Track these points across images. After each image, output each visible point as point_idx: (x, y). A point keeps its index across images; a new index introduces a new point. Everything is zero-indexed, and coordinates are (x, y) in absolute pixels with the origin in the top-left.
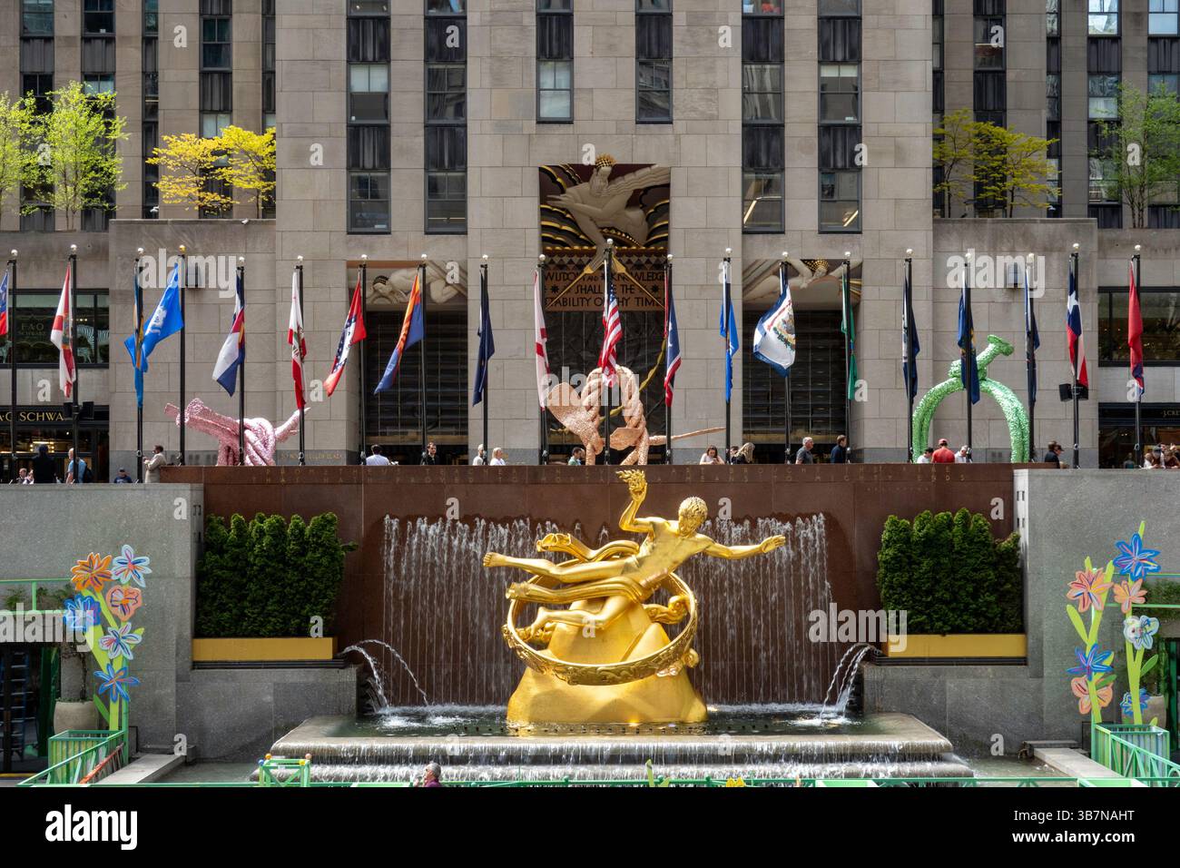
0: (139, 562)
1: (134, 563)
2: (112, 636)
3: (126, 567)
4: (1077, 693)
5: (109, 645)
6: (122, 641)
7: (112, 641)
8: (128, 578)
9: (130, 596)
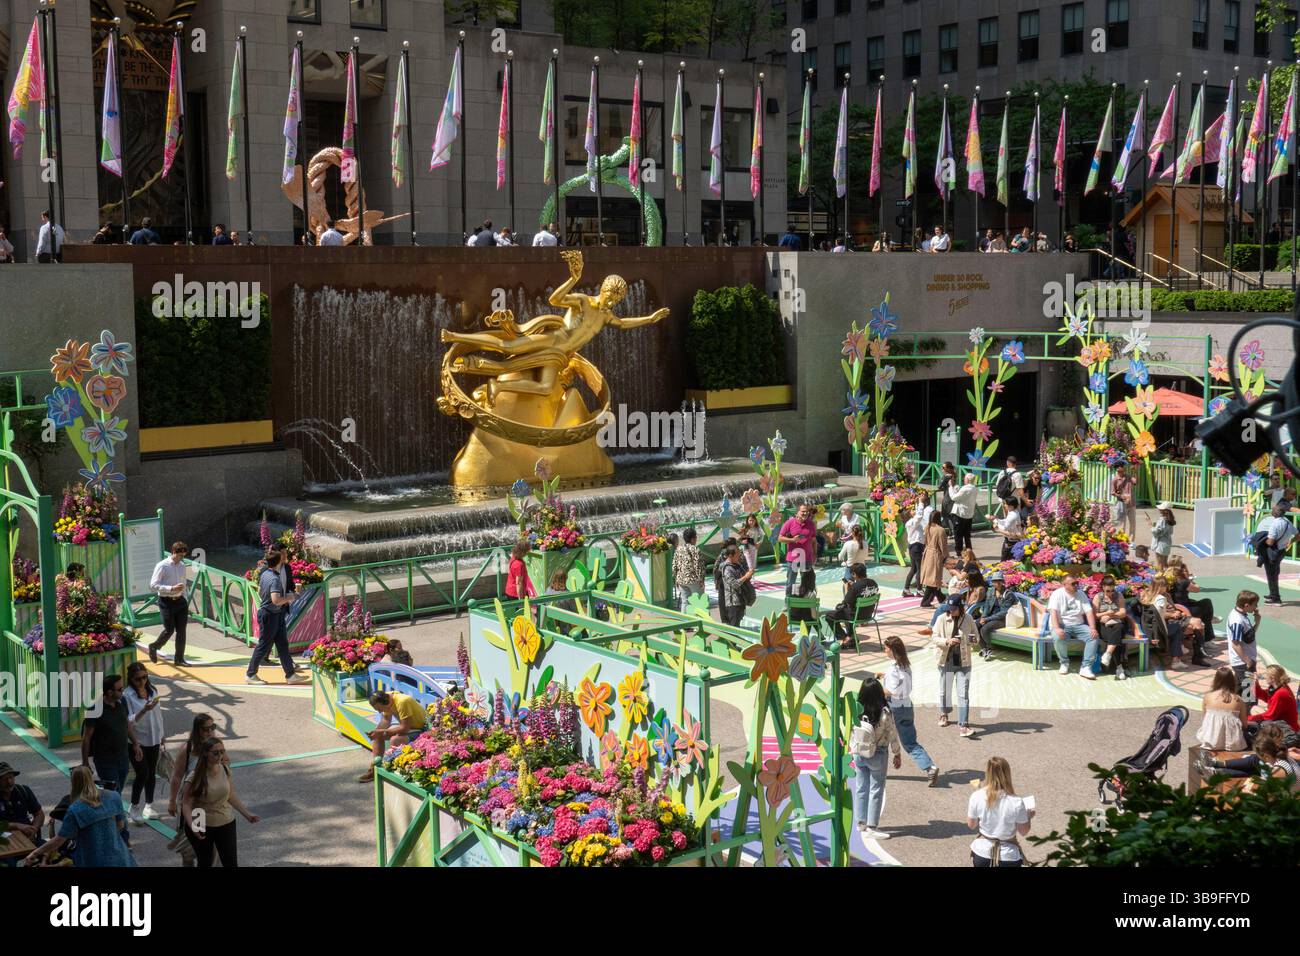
0: (120, 348)
1: (116, 349)
2: (97, 428)
3: (106, 354)
4: (848, 428)
5: (92, 437)
6: (107, 435)
7: (96, 434)
8: (109, 367)
9: (112, 386)
